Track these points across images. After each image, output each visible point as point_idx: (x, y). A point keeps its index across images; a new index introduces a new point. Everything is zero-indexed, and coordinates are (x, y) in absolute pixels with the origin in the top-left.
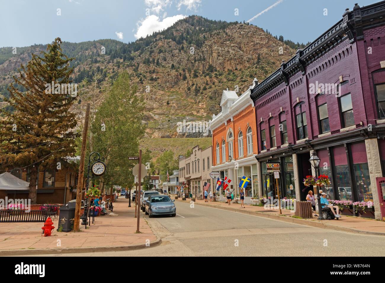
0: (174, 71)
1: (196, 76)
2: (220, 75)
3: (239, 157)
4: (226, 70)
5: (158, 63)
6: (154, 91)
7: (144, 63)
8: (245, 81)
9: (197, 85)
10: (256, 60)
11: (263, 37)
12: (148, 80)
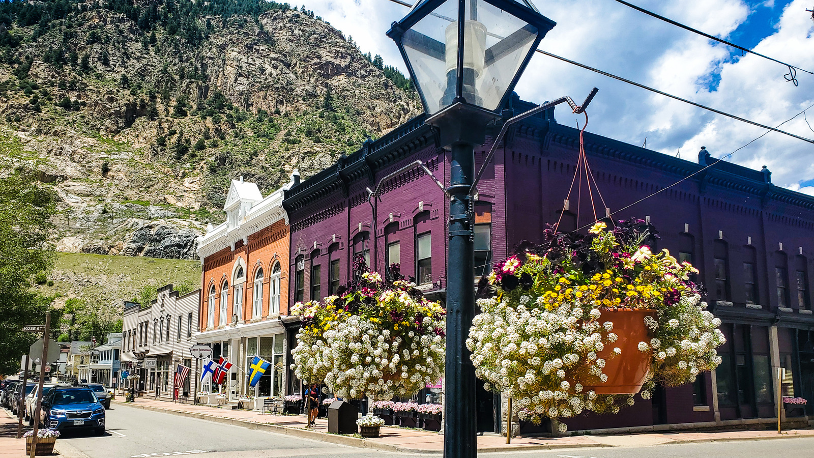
0: (128, 92)
1: (181, 112)
2: (239, 119)
3: (254, 319)
4: (254, 110)
5: (86, 68)
6: (68, 135)
7: (47, 60)
8: (294, 142)
9: (181, 133)
10: (322, 99)
11: (341, 50)
12: (56, 104)
